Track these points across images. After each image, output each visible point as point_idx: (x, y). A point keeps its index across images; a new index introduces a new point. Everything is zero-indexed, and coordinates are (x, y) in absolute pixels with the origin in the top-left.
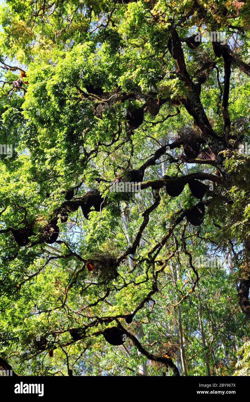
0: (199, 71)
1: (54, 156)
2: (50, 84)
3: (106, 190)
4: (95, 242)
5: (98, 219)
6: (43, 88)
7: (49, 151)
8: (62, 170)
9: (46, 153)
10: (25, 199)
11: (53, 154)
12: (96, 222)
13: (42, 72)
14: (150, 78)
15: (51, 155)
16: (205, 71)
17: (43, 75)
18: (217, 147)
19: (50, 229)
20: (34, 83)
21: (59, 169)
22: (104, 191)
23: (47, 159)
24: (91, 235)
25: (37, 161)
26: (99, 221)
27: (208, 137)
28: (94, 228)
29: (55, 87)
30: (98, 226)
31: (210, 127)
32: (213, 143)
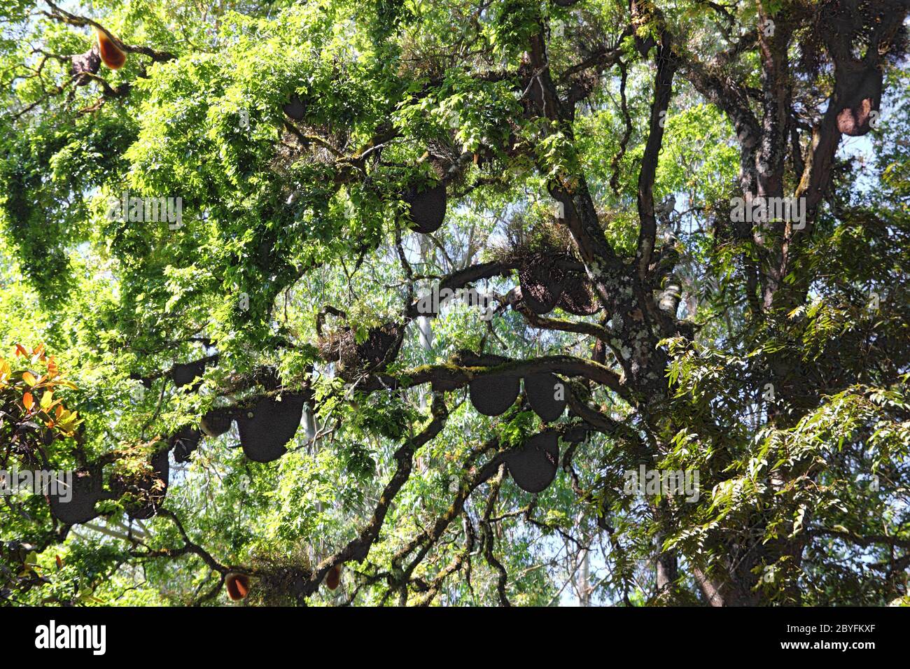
0: (574, 69)
1: (191, 289)
2: (218, 110)
3: (330, 396)
4: (292, 539)
5: (307, 475)
6: (197, 117)
7: (178, 272)
8: (224, 340)
9: (169, 278)
10: (101, 401)
11: (188, 284)
12: (300, 485)
13: (192, 70)
14: (486, 124)
15: (184, 284)
16: (588, 72)
17: (195, 79)
18: (616, 291)
19: (152, 484)
20: (168, 96)
21: (218, 336)
22: (325, 399)
23: (172, 294)
24: (284, 519)
25: (140, 297)
26: (310, 481)
27: (594, 259)
28: (294, 502)
29: (233, 119)
30: (309, 496)
31: (600, 233)
32: (607, 279)
